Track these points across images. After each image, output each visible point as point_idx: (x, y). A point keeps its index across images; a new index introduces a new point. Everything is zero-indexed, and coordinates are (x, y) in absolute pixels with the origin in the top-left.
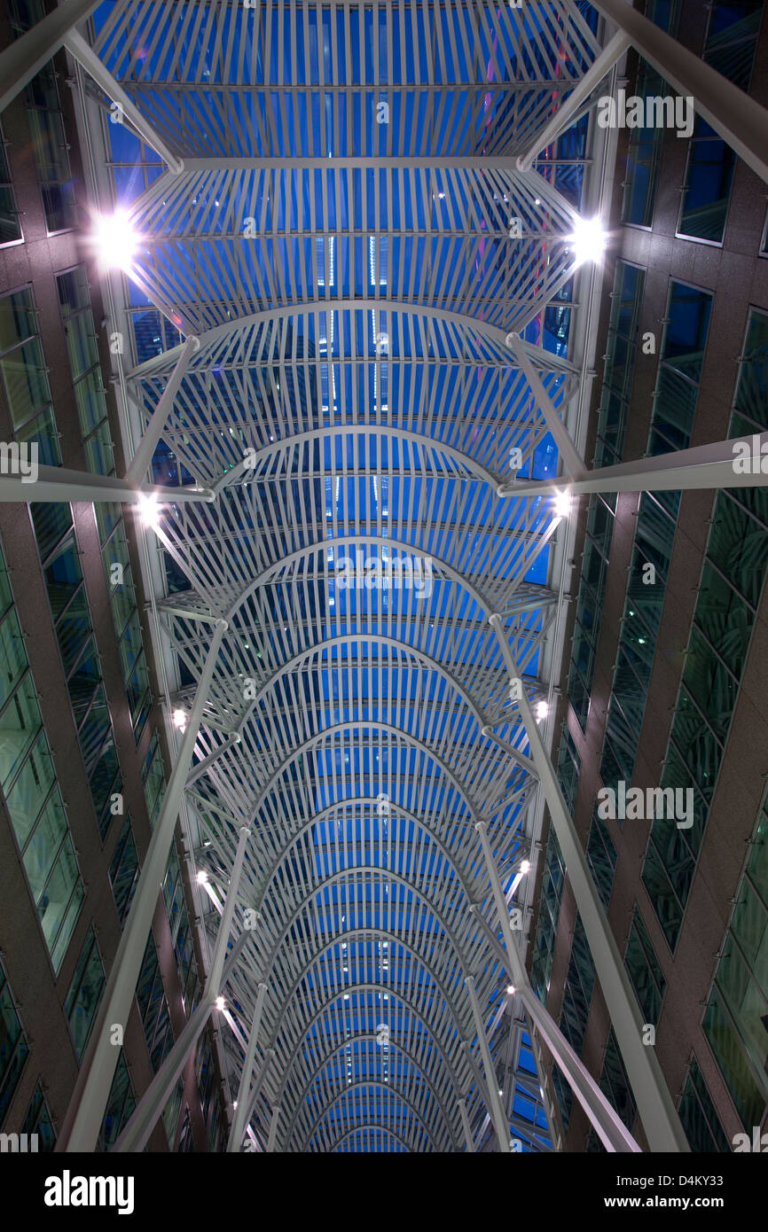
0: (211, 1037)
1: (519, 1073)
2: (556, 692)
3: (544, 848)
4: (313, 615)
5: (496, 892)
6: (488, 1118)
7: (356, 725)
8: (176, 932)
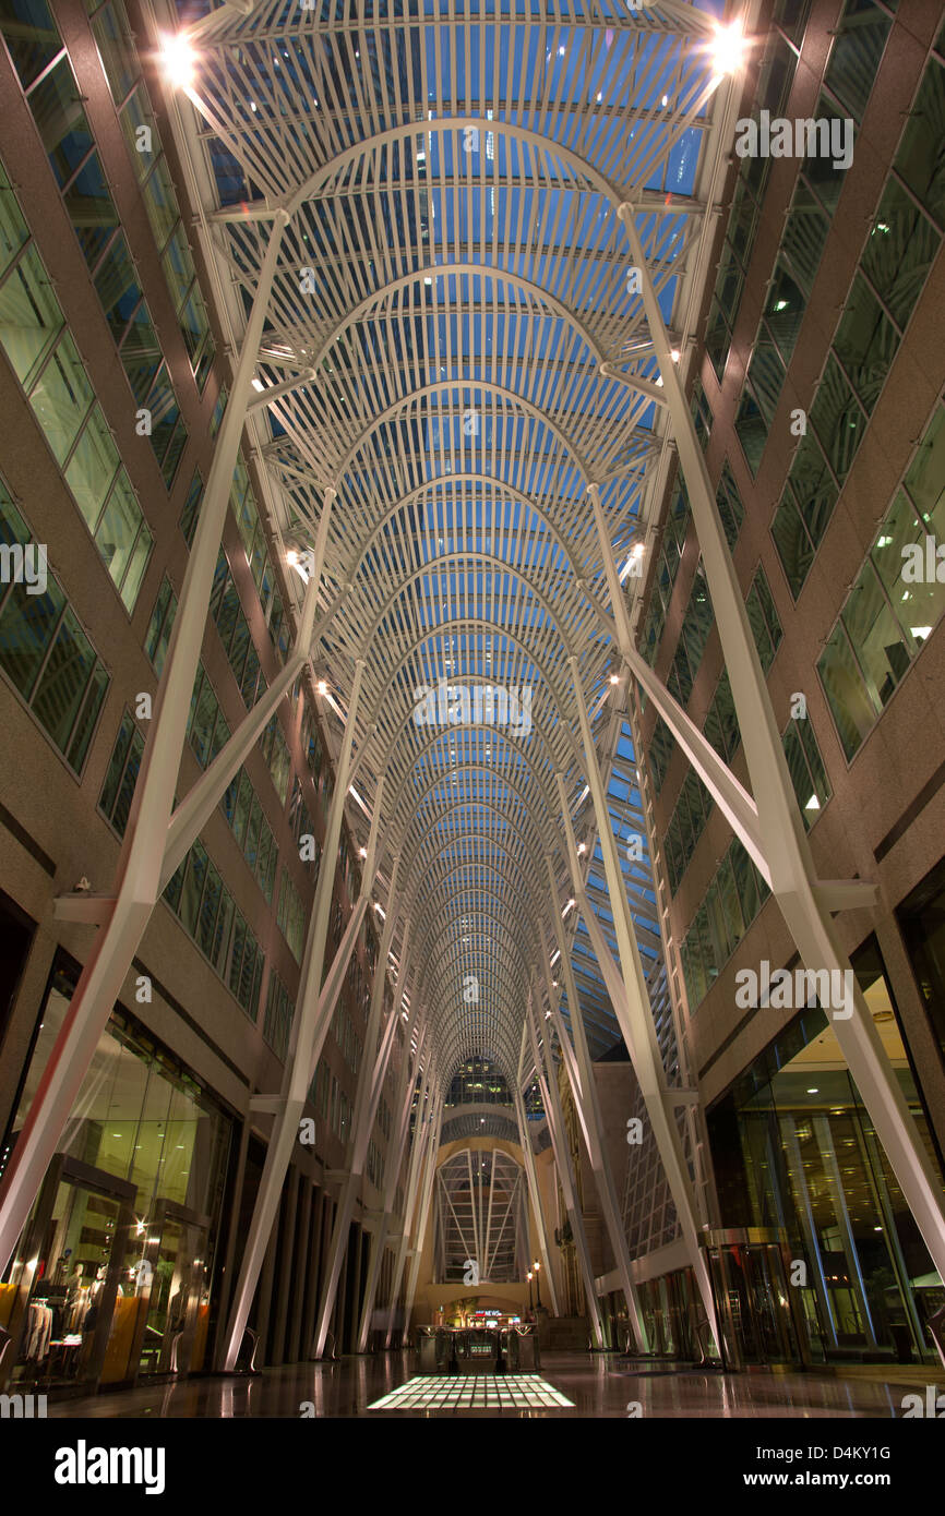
0: (317, 722)
1: (617, 759)
2: (692, 342)
3: (661, 532)
4: (402, 243)
5: (608, 571)
6: (587, 789)
7: (456, 384)
8: (269, 611)
